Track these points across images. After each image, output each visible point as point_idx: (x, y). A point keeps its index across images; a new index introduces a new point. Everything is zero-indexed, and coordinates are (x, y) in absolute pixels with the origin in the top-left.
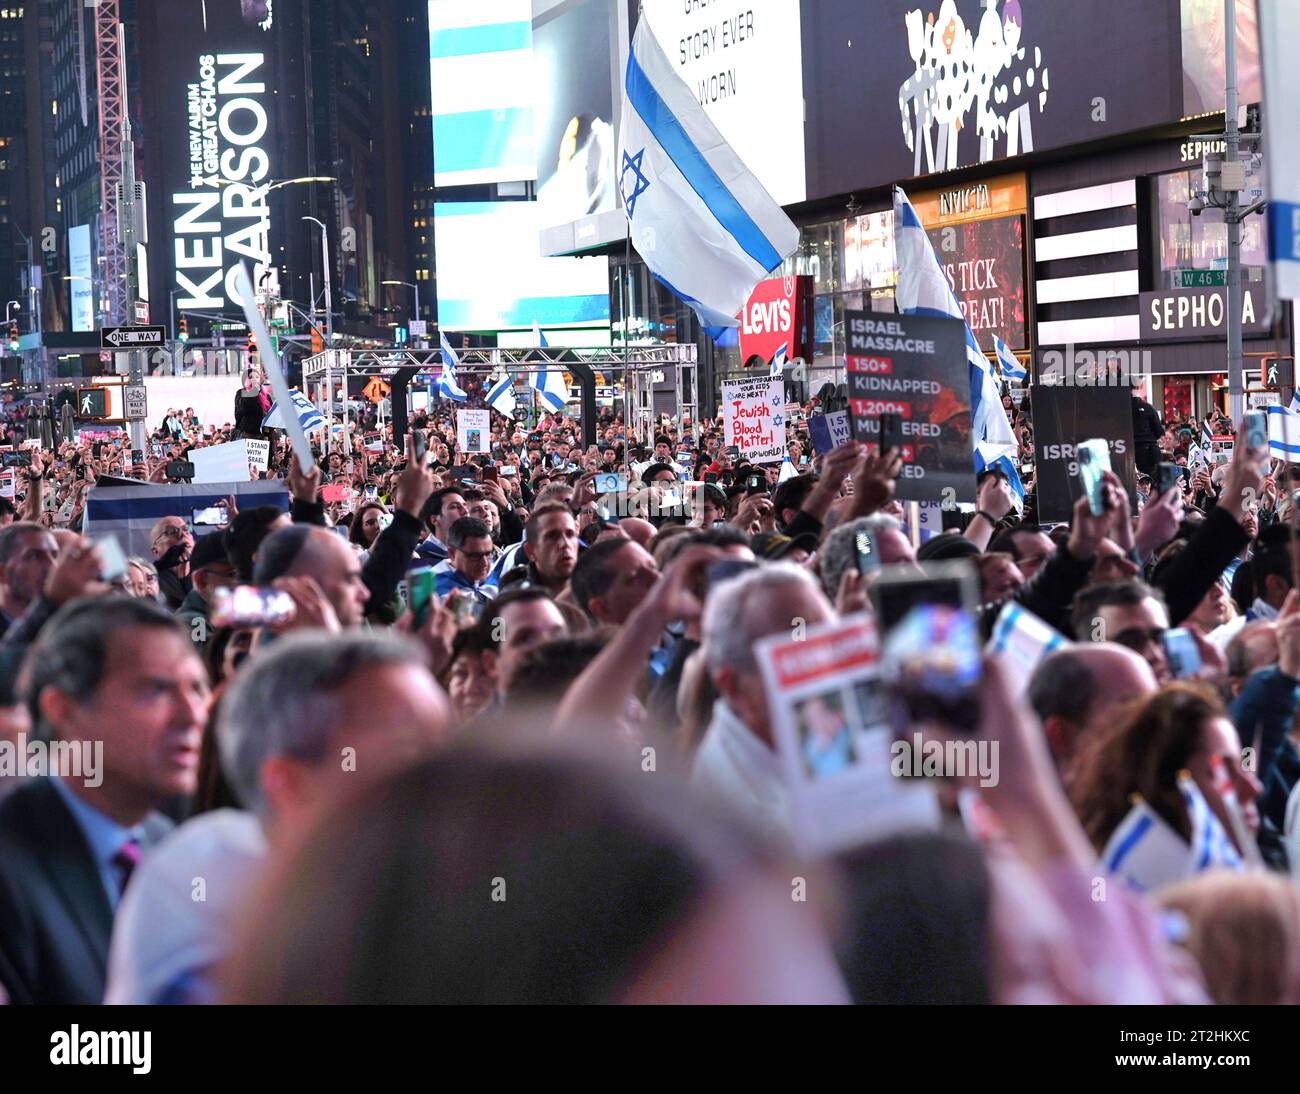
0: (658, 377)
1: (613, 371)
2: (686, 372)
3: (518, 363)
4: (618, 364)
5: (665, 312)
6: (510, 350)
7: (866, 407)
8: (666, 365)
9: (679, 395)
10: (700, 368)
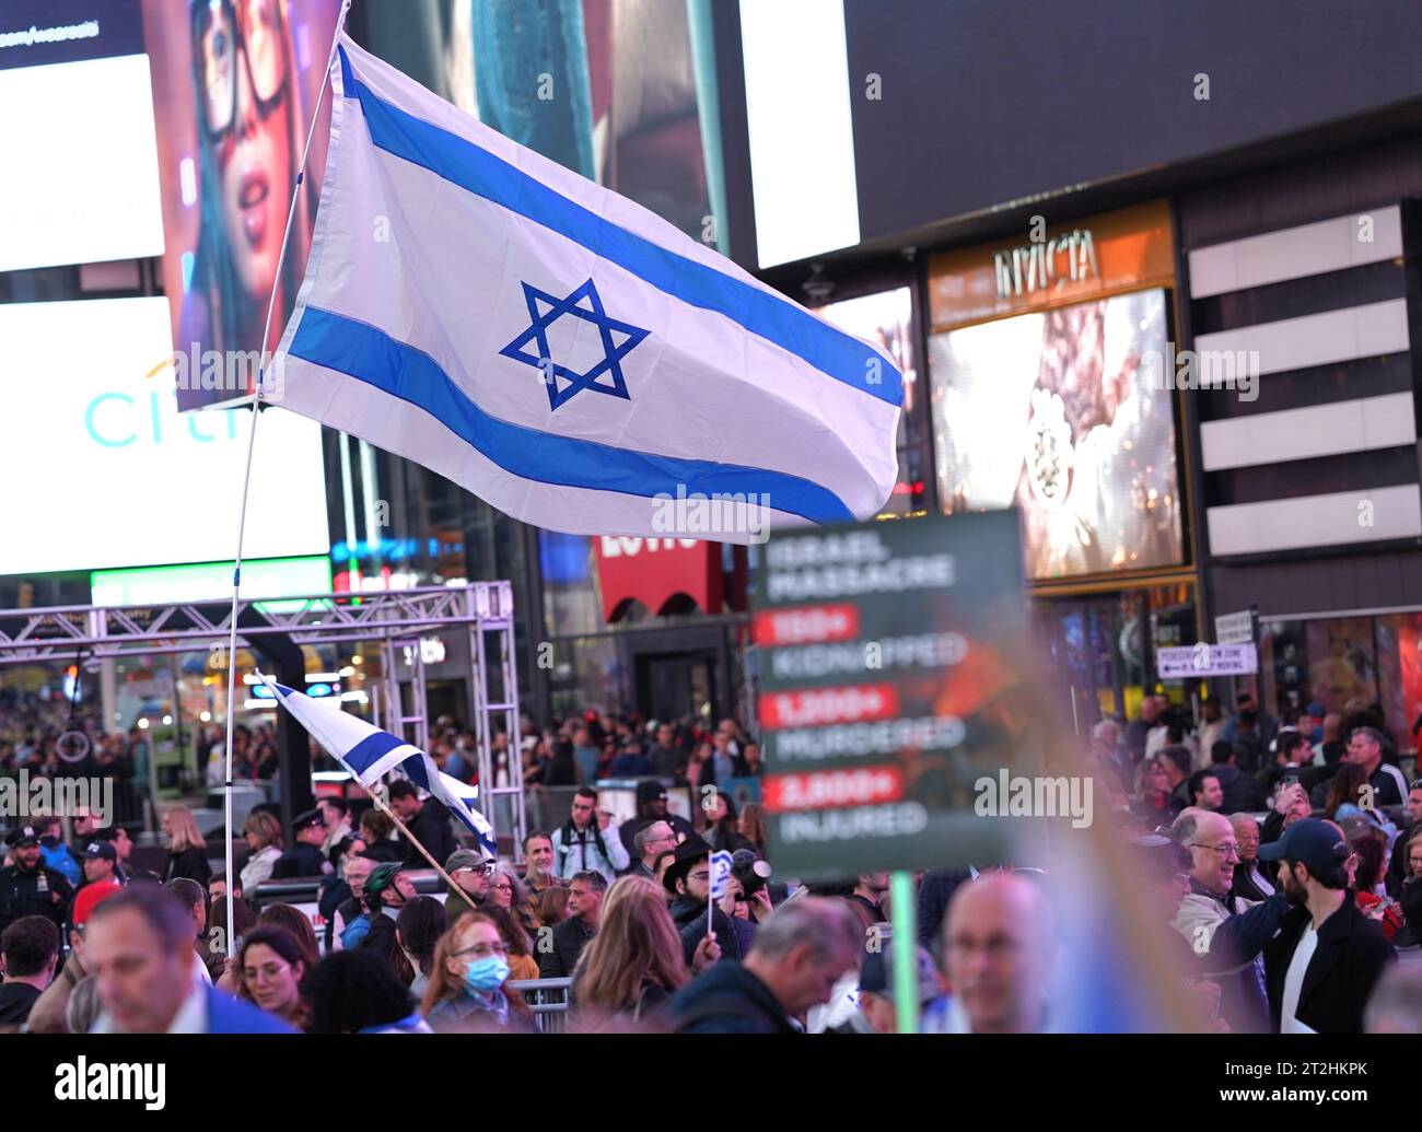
0: (432, 651)
1: (339, 643)
2: (492, 638)
3: (143, 635)
4: (351, 630)
5: (439, 516)
6: (124, 610)
7: (797, 706)
8: (448, 626)
9: (479, 688)
10: (519, 631)
